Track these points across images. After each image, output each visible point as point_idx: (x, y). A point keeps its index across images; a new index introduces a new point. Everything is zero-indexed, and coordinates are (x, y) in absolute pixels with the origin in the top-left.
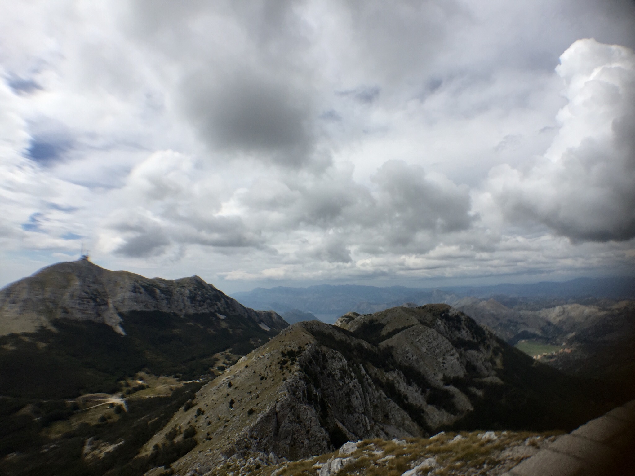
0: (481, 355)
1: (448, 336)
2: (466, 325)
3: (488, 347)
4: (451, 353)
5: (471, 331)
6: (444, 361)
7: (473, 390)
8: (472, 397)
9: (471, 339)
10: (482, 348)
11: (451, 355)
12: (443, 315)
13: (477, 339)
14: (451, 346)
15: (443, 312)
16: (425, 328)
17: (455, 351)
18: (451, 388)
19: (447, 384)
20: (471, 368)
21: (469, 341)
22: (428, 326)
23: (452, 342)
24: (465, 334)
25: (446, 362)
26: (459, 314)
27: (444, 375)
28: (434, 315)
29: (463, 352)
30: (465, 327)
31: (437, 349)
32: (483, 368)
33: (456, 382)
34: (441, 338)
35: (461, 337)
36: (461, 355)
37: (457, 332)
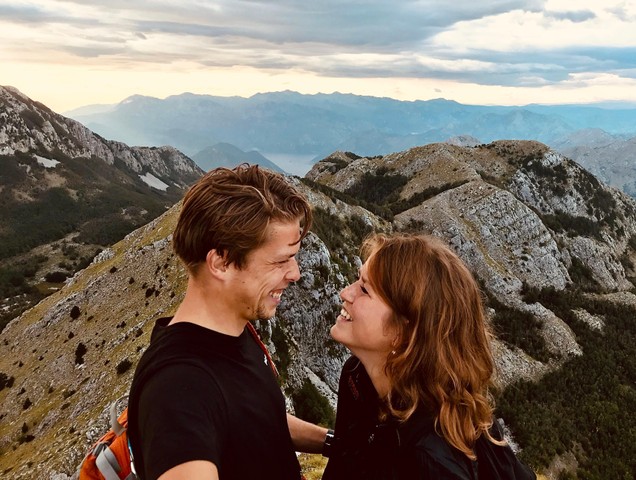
0: (603, 249)
1: (538, 207)
2: (576, 186)
3: (621, 232)
4: (542, 240)
5: (585, 199)
6: (526, 255)
7: (583, 315)
8: (579, 329)
9: (586, 216)
10: (605, 234)
11: (541, 245)
12: (530, 163)
13: (598, 216)
14: (543, 227)
15: (531, 158)
16: (490, 188)
17: (549, 236)
18: (539, 309)
19: (529, 300)
20: (579, 271)
21: (581, 219)
22: (497, 183)
23: (546, 220)
24: (574, 205)
25: (529, 257)
26: (564, 164)
27: (524, 283)
28: (510, 162)
29: (566, 240)
30: (575, 191)
31: (512, 231)
32: (606, 274)
33: (549, 297)
34: (523, 210)
35: (564, 210)
36: (561, 245)
37: (556, 200)
